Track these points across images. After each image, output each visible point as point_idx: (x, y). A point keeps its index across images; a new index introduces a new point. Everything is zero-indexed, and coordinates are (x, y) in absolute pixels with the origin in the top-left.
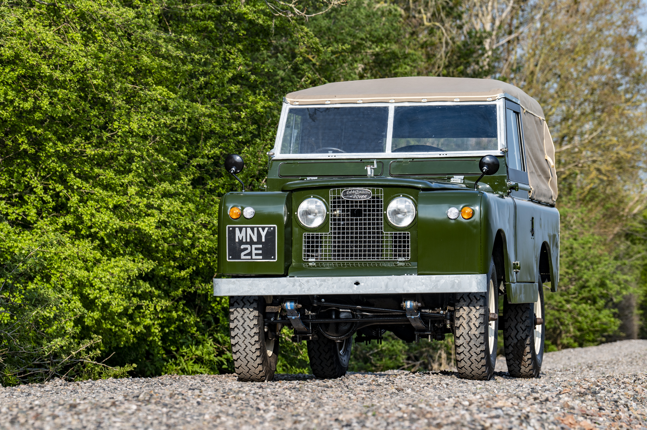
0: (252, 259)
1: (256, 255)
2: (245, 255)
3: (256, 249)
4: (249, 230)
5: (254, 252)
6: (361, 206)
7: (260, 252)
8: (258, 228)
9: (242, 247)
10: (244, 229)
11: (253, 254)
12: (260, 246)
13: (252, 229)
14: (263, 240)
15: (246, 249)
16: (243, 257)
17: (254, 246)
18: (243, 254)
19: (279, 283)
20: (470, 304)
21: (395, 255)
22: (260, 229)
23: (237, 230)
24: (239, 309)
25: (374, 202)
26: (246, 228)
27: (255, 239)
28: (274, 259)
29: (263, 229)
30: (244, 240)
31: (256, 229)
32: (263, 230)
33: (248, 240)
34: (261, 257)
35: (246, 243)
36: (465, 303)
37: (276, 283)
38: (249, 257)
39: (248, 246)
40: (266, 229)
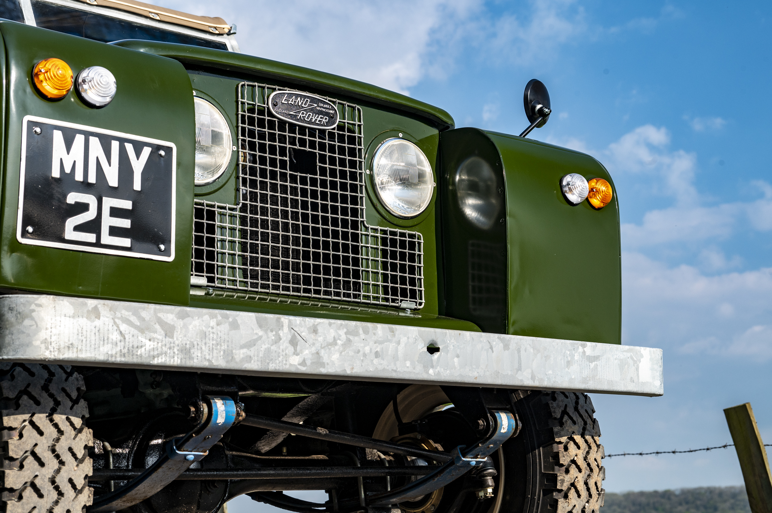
0: (98, 244)
1: (114, 231)
2: (77, 228)
3: (115, 212)
4: (95, 143)
5: (108, 221)
6: (312, 145)
7: (126, 223)
8: (122, 141)
9: (72, 198)
10: (79, 140)
11: (105, 230)
12: (127, 205)
13: (106, 142)
14: (137, 186)
15: (83, 208)
16: (70, 234)
17: (109, 203)
18: (71, 222)
19: (235, 326)
20: (584, 429)
21: (394, 291)
22: (129, 147)
23: (58, 137)
24: (41, 419)
25: (341, 138)
26: (87, 135)
27: (113, 180)
28: (167, 253)
29: (138, 147)
30: (79, 177)
31: (115, 145)
32: (138, 155)
33: (92, 179)
34: (126, 242)
35: (85, 187)
36: (576, 428)
37: (225, 327)
38: (91, 238)
39: (90, 199)
40: (147, 151)
